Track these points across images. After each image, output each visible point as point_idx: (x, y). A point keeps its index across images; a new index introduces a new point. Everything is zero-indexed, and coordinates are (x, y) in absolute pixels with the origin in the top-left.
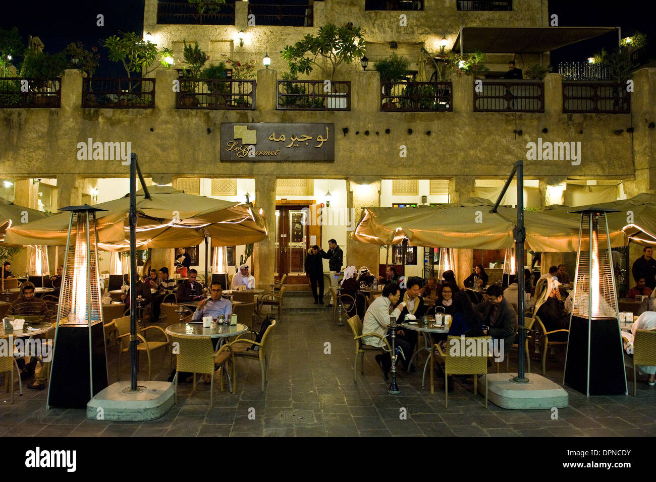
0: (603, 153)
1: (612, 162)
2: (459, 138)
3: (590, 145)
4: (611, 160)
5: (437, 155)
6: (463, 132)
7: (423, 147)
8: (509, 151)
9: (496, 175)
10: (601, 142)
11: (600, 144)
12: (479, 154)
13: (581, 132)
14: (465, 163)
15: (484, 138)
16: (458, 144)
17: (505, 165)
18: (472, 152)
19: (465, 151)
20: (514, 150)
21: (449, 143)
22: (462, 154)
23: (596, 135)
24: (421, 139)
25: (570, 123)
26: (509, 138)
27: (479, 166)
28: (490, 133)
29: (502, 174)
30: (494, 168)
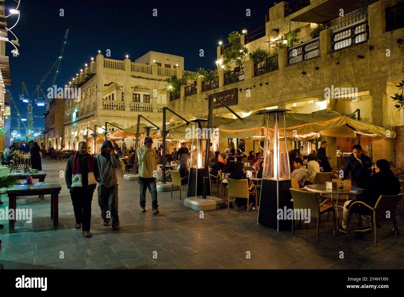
0: (353, 74)
1: (358, 79)
2: (279, 83)
3: (343, 70)
4: (358, 78)
5: (271, 94)
6: (280, 79)
7: (266, 91)
8: (300, 85)
9: (294, 100)
10: (351, 67)
11: (351, 69)
12: (287, 90)
13: (338, 63)
14: (281, 96)
15: (289, 80)
16: (279, 86)
17: (298, 93)
18: (284, 89)
19: (281, 90)
20: (303, 84)
21: (276, 86)
22: (281, 91)
23: (348, 63)
24: (266, 87)
25: (333, 59)
26: (300, 78)
27: (287, 96)
28: (292, 77)
29: (297, 99)
30: (293, 96)
